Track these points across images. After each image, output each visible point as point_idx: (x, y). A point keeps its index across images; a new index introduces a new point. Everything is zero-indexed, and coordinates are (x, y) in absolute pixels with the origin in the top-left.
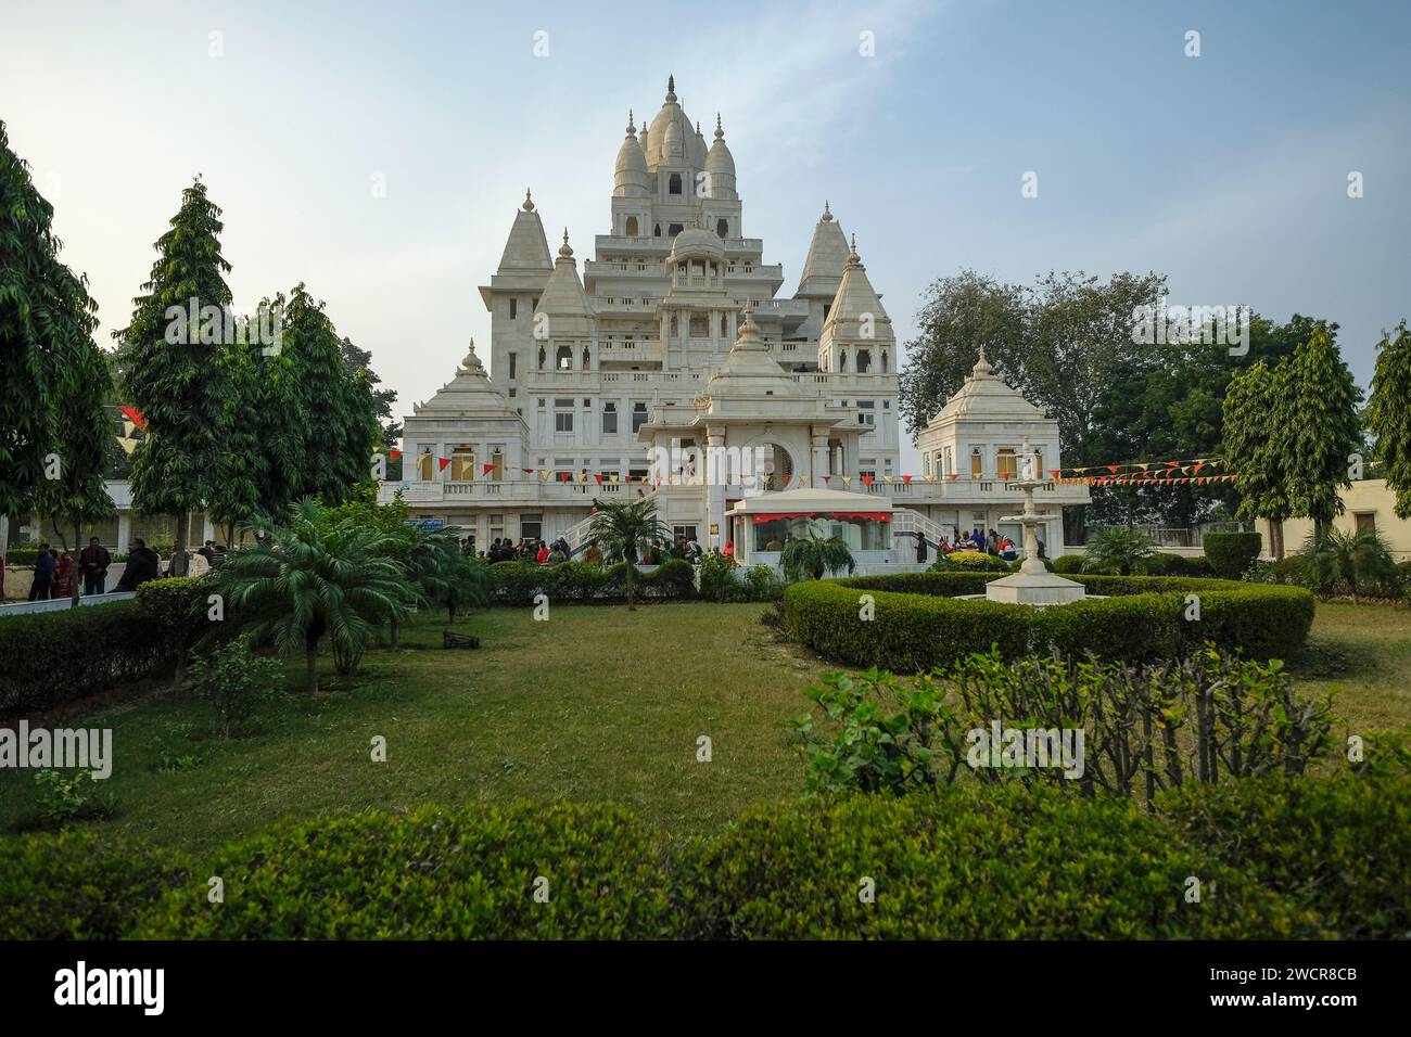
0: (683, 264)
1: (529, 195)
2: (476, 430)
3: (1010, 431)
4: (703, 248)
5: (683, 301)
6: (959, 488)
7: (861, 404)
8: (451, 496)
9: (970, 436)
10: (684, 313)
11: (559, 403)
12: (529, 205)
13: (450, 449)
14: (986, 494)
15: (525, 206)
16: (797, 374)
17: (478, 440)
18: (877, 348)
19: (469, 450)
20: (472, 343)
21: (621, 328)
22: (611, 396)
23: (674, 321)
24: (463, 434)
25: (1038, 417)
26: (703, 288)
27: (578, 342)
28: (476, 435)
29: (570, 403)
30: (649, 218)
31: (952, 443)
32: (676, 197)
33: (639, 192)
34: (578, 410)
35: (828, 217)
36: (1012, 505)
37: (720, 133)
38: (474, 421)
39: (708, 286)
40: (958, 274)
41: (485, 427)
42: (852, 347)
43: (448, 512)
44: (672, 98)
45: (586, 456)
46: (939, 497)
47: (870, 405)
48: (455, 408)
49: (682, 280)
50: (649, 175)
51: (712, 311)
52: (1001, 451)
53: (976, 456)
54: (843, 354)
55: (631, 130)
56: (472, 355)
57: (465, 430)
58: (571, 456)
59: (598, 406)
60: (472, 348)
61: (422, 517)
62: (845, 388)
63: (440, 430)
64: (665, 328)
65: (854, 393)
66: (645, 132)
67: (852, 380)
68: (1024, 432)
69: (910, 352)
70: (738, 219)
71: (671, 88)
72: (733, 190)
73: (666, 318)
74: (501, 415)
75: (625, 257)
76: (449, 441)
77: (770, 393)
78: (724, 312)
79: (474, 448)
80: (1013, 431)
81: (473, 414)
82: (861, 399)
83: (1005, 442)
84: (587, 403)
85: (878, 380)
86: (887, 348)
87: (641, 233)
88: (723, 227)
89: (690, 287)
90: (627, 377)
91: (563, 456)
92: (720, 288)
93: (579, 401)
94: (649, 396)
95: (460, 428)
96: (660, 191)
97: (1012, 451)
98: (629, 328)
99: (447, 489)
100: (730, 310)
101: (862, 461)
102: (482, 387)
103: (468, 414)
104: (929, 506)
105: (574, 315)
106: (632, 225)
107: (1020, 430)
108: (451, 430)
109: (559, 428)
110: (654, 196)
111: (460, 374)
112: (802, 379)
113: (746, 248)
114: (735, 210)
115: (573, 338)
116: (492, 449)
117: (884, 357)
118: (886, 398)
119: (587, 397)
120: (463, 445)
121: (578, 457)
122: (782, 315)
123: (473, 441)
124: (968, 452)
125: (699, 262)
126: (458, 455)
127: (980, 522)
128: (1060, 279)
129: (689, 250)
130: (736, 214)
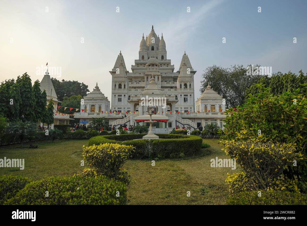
0: (149, 66)
1: (121, 52)
2: (96, 102)
3: (213, 101)
4: (154, 62)
5: (149, 73)
6: (201, 114)
7: (185, 95)
8: (89, 116)
9: (204, 102)
10: (149, 76)
11: (119, 96)
12: (121, 54)
13: (90, 106)
14: (207, 115)
15: (120, 54)
16: (170, 89)
17: (96, 104)
18: (188, 83)
19: (94, 106)
20: (97, 83)
21: (138, 79)
22: (130, 94)
23: (147, 78)
24: (93, 103)
25: (220, 98)
26: (154, 71)
27: (123, 83)
28: (96, 103)
29: (121, 96)
30: (147, 56)
31: (200, 104)
32: (153, 51)
33: (144, 50)
34: (123, 97)
35: (185, 54)
36: (214, 118)
37: (162, 37)
38: (95, 100)
39: (155, 70)
40: (213, 66)
41: (97, 101)
42: (183, 83)
43: (90, 119)
44: (153, 30)
45: (124, 107)
46: (197, 116)
47: (187, 95)
48: (92, 97)
49: (150, 69)
50: (147, 47)
51: (156, 75)
52: (212, 106)
53: (206, 107)
54: (181, 84)
55: (143, 37)
56: (97, 86)
57: (93, 102)
58: (121, 107)
59: (127, 96)
60: (97, 84)
61: (84, 120)
62: (181, 92)
63: (89, 102)
64: (145, 79)
65: (183, 93)
66: (147, 38)
67: (183, 90)
68: (217, 101)
69: (202, 83)
70: (166, 55)
71: (153, 28)
72: (165, 49)
73: (145, 77)
74: (101, 98)
75: (141, 64)
76: (90, 104)
77: (153, 93)
78: (158, 75)
79: (95, 105)
80: (215, 101)
81: (95, 98)
82: (185, 94)
83: (213, 104)
84: (125, 96)
85: (189, 90)
86: (191, 83)
87: (145, 59)
88: (163, 57)
89: (151, 70)
90: (133, 90)
91: (119, 107)
92: (158, 70)
93: (123, 95)
94: (138, 94)
95: (93, 101)
96: (149, 49)
97: (214, 106)
98: (140, 79)
99: (89, 114)
100: (160, 75)
101: (176, 108)
102: (98, 93)
103: (94, 98)
104: (194, 118)
105: (122, 77)
106: (143, 57)
107: (216, 101)
108: (91, 102)
109: (119, 101)
110: (148, 51)
111: (94, 90)
112: (172, 90)
113: (167, 61)
114: (165, 53)
115: (122, 82)
116: (99, 106)
117: (190, 85)
118: (191, 94)
119: (125, 94)
120: (93, 105)
121: (122, 107)
122: (173, 76)
123: (95, 104)
124: (204, 106)
125: (153, 65)
126: (92, 107)
127: (207, 122)
128: (237, 67)
129: (151, 62)
130: (165, 54)
